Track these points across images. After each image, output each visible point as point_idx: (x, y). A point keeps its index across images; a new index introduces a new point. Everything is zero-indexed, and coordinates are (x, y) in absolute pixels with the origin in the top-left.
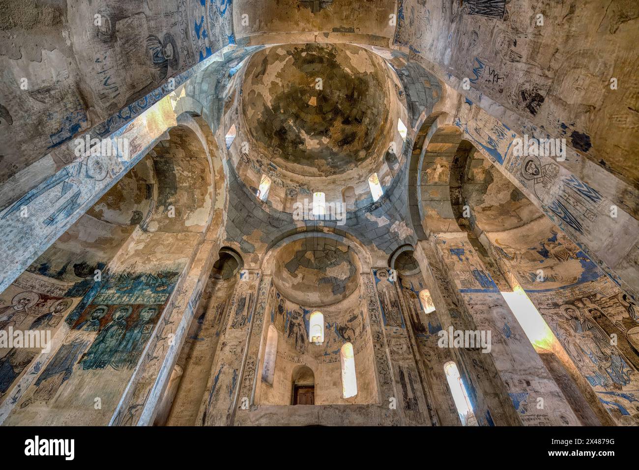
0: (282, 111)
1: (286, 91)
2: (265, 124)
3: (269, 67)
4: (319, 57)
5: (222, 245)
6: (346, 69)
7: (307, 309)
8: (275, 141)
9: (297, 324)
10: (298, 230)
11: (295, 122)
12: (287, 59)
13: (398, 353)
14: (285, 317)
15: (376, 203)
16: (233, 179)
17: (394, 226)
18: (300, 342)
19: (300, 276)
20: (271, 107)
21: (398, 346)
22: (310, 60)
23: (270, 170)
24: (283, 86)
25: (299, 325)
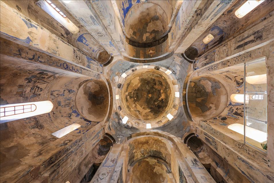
0: (152, 106)
1: (146, 104)
2: (155, 113)
3: (138, 109)
4: (136, 94)
5: (183, 141)
6: (139, 86)
7: (229, 103)
8: (161, 110)
9: (237, 110)
10: (184, 105)
11: (156, 102)
12: (136, 104)
13: (227, 52)
14: (229, 117)
15: (172, 72)
16: (160, 129)
17: (178, 63)
19: (211, 105)
20: (150, 110)
21: (224, 52)
22: (137, 97)
23: (167, 113)
24: (145, 105)
25: (237, 109)
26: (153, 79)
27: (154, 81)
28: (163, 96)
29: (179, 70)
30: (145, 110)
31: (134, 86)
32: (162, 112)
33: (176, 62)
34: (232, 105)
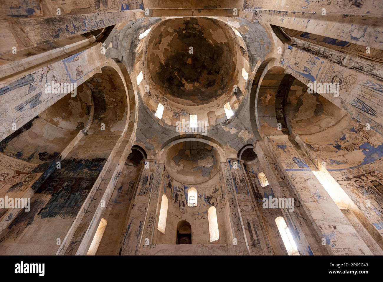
0: (171, 67)
1: (173, 55)
3: (163, 39)
4: (193, 34)
5: (133, 144)
6: (209, 41)
7: (186, 186)
8: (166, 85)
9: (180, 195)
10: (181, 136)
11: (178, 74)
12: (174, 35)
13: (246, 211)
14: (172, 190)
15: (229, 120)
16: (141, 104)
17: (240, 133)
18: (182, 206)
19: (182, 165)
20: (164, 64)
21: (245, 207)
22: (188, 36)
24: (171, 52)
25: (182, 195)
26: (219, 72)
28: (188, 86)
29: (229, 132)
30: (164, 54)
31: (211, 31)
32: (163, 87)
34: (184, 190)
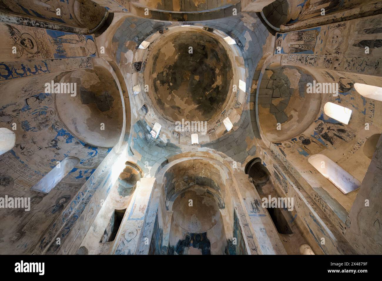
0: (201, 98)
1: (191, 95)
2: (205, 111)
3: (177, 105)
4: (172, 75)
5: (243, 169)
6: (176, 58)
7: (319, 116)
8: (215, 106)
9: (327, 131)
11: (207, 91)
12: (174, 94)
14: (314, 140)
15: (236, 42)
17: (248, 26)
19: (293, 113)
20: (198, 105)
22: (175, 80)
23: (224, 116)
24: (188, 97)
25: (329, 129)
26: (203, 46)
27: (203, 49)
28: (219, 81)
29: (250, 42)
30: (189, 105)
31: (166, 59)
32: (216, 110)
33: (245, 24)
34: (324, 121)
